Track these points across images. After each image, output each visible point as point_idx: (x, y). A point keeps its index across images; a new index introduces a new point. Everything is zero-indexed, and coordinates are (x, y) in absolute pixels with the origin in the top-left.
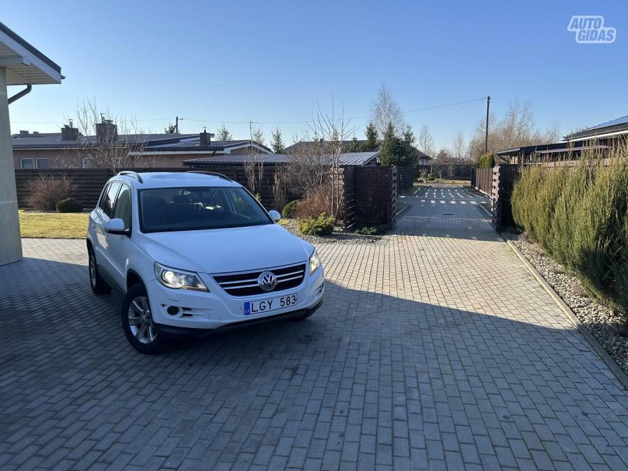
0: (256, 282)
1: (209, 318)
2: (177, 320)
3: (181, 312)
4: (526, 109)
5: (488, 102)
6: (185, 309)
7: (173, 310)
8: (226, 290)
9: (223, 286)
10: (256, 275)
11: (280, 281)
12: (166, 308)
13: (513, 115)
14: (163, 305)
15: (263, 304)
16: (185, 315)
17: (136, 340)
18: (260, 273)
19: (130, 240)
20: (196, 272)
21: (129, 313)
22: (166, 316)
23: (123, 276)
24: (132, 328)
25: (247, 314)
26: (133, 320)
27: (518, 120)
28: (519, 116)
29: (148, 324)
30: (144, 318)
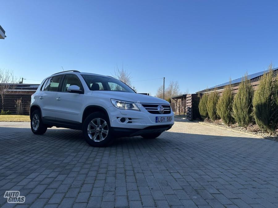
0: (157, 109)
1: (141, 123)
2: (125, 125)
3: (127, 121)
4: (176, 84)
5: (164, 80)
6: (130, 119)
7: (123, 120)
8: (148, 111)
9: (146, 109)
10: (157, 106)
11: (165, 110)
12: (120, 119)
13: (172, 86)
14: (118, 118)
15: (162, 119)
16: (129, 122)
17: (92, 140)
18: (158, 105)
19: (84, 95)
20: (133, 102)
21: (88, 127)
22: (119, 123)
23: (78, 113)
24: (89, 135)
25: (156, 122)
26: (90, 131)
27: (174, 88)
28: (174, 87)
29: (100, 132)
30: (98, 129)
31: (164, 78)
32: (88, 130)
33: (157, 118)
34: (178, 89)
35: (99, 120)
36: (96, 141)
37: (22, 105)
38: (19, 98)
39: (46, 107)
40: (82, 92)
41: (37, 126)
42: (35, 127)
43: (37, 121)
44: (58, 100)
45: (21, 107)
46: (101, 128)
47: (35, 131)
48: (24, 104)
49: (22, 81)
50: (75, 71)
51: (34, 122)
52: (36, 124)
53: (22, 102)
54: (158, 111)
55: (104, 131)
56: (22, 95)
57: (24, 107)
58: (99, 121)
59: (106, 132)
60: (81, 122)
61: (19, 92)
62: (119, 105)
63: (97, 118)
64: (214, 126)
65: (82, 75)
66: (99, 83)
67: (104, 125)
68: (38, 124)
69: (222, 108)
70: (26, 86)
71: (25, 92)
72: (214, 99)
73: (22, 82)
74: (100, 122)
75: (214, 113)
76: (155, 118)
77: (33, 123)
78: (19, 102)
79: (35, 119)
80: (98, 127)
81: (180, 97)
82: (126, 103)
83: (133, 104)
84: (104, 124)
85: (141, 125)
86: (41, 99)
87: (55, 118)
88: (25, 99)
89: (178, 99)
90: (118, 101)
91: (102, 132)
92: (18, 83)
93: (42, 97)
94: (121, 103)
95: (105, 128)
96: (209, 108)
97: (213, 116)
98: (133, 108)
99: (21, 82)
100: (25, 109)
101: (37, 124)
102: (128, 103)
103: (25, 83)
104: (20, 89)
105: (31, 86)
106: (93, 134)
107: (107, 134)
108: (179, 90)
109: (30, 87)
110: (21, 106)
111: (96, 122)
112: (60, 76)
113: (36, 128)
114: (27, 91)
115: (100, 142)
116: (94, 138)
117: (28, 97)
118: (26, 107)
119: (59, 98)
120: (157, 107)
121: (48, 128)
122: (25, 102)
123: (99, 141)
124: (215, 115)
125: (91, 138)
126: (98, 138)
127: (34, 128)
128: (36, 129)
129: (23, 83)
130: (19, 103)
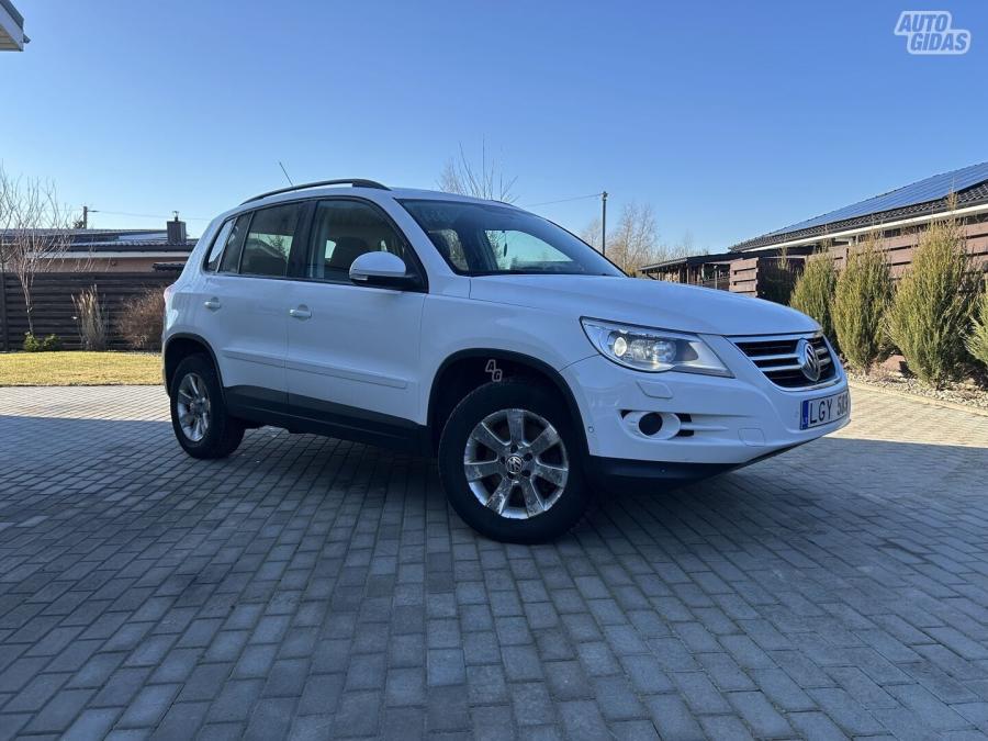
0: (794, 361)
1: (741, 439)
2: (663, 447)
3: (670, 428)
4: (645, 215)
5: (605, 201)
6: (685, 418)
7: (651, 424)
8: (767, 374)
9: (760, 364)
10: (791, 346)
12: (637, 417)
13: (629, 225)
14: (624, 413)
15: (823, 407)
16: (683, 434)
17: (490, 512)
18: (796, 341)
19: (429, 296)
20: (695, 334)
21: (466, 452)
22: (635, 437)
23: (405, 379)
24: (473, 486)
25: (805, 427)
26: (477, 470)
27: (636, 232)
28: (637, 226)
29: (527, 473)
30: (515, 459)
31: (605, 195)
32: (467, 463)
33: (805, 404)
34: (652, 237)
35: (517, 416)
36: (506, 515)
37: (98, 314)
38: (87, 286)
39: (237, 347)
40: (415, 281)
41: (202, 423)
42: (192, 425)
43: (198, 401)
44: (296, 316)
45: (98, 320)
46: (528, 457)
47: (193, 446)
48: (106, 310)
49: (82, 219)
50: (358, 183)
51: (187, 408)
52: (194, 414)
53: (100, 302)
54: (798, 372)
55: (542, 469)
56: (97, 276)
57: (106, 322)
58: (520, 421)
59: (558, 476)
60: (424, 423)
61: (84, 261)
62: (620, 347)
63: (506, 411)
64: (876, 389)
65: (401, 202)
66: (444, 233)
67: (548, 443)
68: (204, 414)
69: (912, 320)
70: (106, 240)
71: (106, 260)
72: (865, 280)
73: (85, 222)
74: (522, 426)
75: (867, 334)
76: (799, 409)
77: (181, 411)
78: (88, 302)
79: (190, 392)
80: (514, 449)
81: (674, 265)
82: (656, 340)
83: (691, 344)
84: (544, 438)
85: (741, 447)
86: (210, 308)
87: (288, 394)
88: (110, 289)
89: (667, 272)
90: (615, 328)
91: (535, 472)
92: (72, 226)
93: (215, 299)
94: (630, 338)
95: (551, 456)
96: (843, 316)
97: (860, 345)
98: (691, 364)
99: (81, 223)
100: (111, 326)
101: (201, 416)
102: (666, 340)
103: (95, 228)
104: (85, 249)
105: (120, 237)
106: (489, 485)
107: (562, 484)
108: (656, 239)
109: (119, 243)
110: (95, 316)
111: (501, 427)
112: (287, 208)
113: (197, 432)
114: (113, 259)
115: (530, 519)
116: (498, 500)
117: (118, 282)
118: (115, 322)
119: (303, 307)
120: (792, 350)
121: (248, 431)
122: (110, 302)
123: (523, 516)
124: (868, 345)
125: (483, 502)
126: (516, 501)
127: (187, 431)
128: (197, 437)
129: (89, 227)
130: (87, 304)
